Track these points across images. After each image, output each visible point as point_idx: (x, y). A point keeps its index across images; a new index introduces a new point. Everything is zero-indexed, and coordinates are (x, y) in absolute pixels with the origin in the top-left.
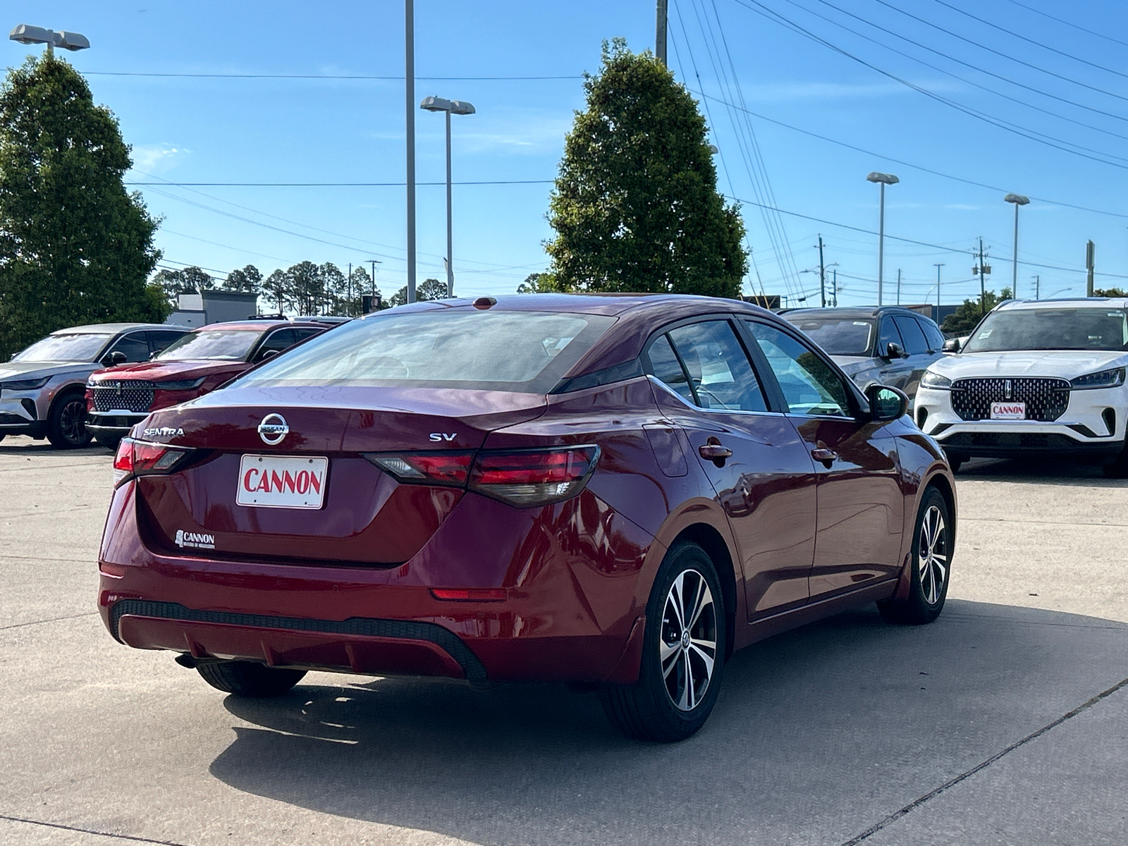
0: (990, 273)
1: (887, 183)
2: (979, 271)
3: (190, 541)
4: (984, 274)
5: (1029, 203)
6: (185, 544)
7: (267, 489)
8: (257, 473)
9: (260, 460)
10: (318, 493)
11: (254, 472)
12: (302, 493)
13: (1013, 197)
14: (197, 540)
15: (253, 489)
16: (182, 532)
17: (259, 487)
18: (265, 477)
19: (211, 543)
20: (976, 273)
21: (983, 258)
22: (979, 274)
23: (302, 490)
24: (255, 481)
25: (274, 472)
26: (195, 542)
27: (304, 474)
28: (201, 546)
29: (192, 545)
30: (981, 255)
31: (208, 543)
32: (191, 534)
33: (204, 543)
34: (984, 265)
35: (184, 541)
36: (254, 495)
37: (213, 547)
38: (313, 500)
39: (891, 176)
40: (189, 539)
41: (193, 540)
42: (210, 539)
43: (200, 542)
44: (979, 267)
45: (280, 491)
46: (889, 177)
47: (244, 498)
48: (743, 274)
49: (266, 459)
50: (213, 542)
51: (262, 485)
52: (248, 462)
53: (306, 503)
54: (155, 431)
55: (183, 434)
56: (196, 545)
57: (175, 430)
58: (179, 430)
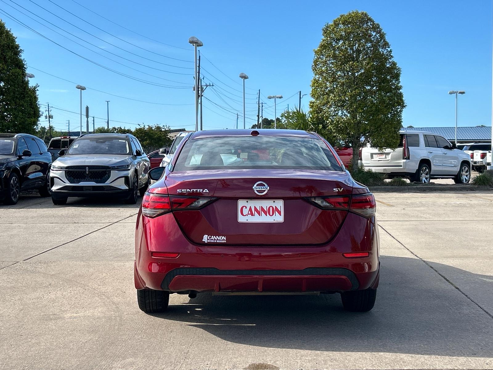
0: (53, 118)
1: (29, 77)
2: (48, 117)
3: (212, 239)
4: (50, 119)
5: (86, 89)
6: (208, 241)
7: (252, 214)
8: (246, 208)
9: (247, 202)
10: (280, 215)
11: (245, 207)
12: (272, 215)
13: (79, 87)
14: (216, 239)
15: (245, 215)
16: (207, 235)
17: (248, 214)
18: (250, 209)
19: (224, 240)
20: (46, 118)
21: (50, 112)
22: (48, 119)
24: (246, 211)
25: (255, 207)
26: (215, 239)
27: (271, 208)
28: (218, 241)
29: (213, 241)
30: (48, 111)
31: (222, 240)
32: (212, 236)
34: (50, 115)
35: (208, 239)
36: (246, 217)
37: (225, 241)
38: (279, 218)
39: (31, 74)
40: (211, 239)
41: (213, 239)
42: (223, 238)
43: (218, 240)
44: (48, 115)
45: (259, 215)
46: (30, 75)
47: (241, 219)
48: (39, 117)
49: (250, 201)
50: (225, 239)
51: (249, 213)
52: (241, 203)
53: (274, 220)
54: (187, 190)
55: (208, 191)
56: (215, 241)
57: (202, 190)
58: (205, 190)
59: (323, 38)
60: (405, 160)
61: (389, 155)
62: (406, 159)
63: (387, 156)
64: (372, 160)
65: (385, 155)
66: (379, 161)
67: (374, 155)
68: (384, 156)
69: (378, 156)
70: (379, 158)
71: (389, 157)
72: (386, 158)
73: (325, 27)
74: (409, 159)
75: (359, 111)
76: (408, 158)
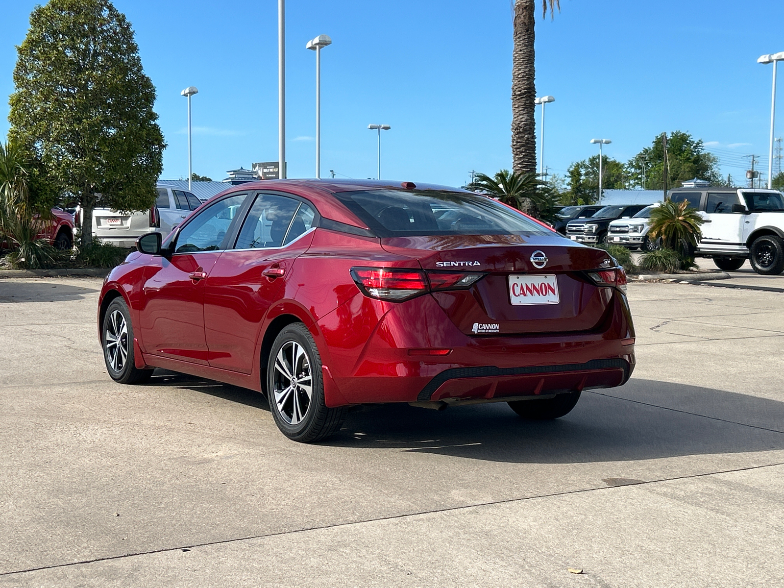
3: (483, 329)
6: (479, 331)
7: (525, 294)
8: (517, 286)
9: (518, 278)
10: (555, 294)
11: (516, 285)
14: (488, 328)
15: (518, 295)
16: (478, 324)
17: (521, 294)
18: (522, 288)
19: (497, 329)
23: (544, 294)
24: (518, 290)
25: (526, 284)
26: (486, 329)
27: (543, 285)
28: (490, 331)
29: (484, 331)
31: (495, 329)
32: (484, 325)
33: (492, 329)
35: (478, 329)
36: (519, 299)
37: (498, 331)
38: (553, 299)
40: (482, 328)
41: (485, 328)
42: (497, 326)
43: (490, 329)
45: (532, 295)
47: (515, 301)
51: (522, 292)
52: (512, 279)
53: (548, 301)
54: (451, 263)
55: (479, 264)
56: (487, 331)
57: (471, 263)
58: (475, 262)
59: (31, 28)
60: (155, 228)
61: (127, 220)
62: (154, 226)
63: (123, 221)
64: (99, 227)
65: (120, 220)
66: (111, 229)
67: (102, 220)
68: (119, 222)
69: (109, 221)
70: (111, 225)
71: (128, 223)
72: (122, 224)
73: (36, 11)
74: (160, 227)
75: (103, 149)
76: (158, 225)
